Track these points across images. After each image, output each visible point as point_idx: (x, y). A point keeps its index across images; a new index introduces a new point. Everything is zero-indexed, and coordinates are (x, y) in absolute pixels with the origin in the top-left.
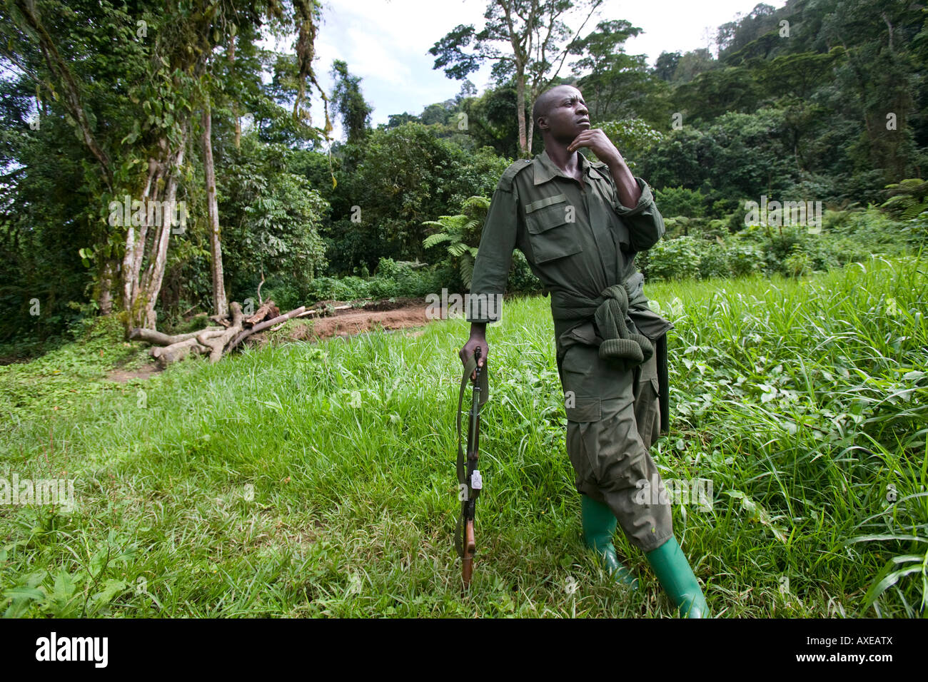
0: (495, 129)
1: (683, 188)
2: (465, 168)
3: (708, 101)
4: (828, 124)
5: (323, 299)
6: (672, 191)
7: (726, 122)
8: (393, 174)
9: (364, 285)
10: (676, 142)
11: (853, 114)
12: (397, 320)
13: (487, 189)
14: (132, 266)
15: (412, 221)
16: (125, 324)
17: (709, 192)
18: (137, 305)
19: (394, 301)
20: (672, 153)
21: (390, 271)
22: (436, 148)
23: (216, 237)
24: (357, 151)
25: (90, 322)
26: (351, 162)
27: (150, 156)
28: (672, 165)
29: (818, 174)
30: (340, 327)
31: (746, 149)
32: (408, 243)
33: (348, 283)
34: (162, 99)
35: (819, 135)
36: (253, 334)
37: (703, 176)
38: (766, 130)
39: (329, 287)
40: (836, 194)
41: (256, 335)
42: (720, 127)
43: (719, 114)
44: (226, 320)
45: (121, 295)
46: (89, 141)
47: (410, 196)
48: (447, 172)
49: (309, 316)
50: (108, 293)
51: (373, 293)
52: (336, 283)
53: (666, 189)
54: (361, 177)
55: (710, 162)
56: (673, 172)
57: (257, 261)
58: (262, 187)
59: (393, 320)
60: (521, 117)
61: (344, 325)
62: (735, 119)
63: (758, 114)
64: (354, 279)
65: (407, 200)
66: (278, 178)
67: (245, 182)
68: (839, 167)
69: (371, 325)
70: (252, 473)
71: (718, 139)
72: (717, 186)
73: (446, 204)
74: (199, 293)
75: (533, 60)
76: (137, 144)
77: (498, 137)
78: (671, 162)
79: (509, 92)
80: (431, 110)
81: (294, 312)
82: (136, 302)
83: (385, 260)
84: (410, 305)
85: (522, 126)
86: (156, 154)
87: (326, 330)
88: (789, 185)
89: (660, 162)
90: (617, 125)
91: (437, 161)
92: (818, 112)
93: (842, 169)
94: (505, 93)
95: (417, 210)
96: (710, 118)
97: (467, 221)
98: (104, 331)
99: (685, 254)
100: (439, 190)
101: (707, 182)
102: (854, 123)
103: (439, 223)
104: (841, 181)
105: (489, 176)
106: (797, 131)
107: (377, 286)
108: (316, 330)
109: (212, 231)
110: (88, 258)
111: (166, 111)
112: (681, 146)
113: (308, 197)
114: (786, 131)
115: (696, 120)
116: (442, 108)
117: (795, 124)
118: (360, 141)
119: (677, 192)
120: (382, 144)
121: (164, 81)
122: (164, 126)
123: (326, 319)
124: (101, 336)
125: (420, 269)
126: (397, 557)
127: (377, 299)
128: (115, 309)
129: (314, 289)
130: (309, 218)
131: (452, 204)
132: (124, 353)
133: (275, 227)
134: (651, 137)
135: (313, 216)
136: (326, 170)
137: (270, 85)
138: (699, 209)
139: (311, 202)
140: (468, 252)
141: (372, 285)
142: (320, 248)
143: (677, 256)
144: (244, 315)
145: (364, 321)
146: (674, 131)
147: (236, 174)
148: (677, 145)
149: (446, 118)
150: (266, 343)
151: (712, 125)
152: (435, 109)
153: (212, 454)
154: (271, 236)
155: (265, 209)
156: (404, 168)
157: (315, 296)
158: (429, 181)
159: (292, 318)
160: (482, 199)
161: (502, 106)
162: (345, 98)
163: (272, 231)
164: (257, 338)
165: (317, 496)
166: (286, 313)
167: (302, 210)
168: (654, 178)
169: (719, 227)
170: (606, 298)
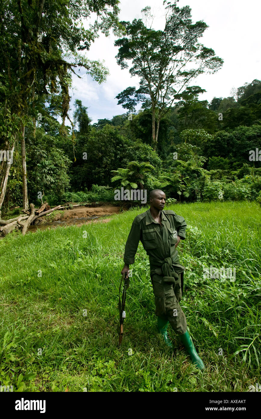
0: (142, 129)
1: (221, 157)
2: (129, 148)
3: (232, 120)
5: (68, 202)
6: (216, 158)
7: (239, 130)
8: (99, 149)
9: (85, 196)
12: (99, 212)
13: (138, 157)
15: (106, 169)
17: (231, 159)
19: (98, 203)
20: (217, 142)
21: (96, 190)
22: (118, 139)
23: (25, 176)
24: (84, 138)
26: (82, 143)
28: (216, 147)
30: (75, 214)
31: (247, 142)
32: (104, 178)
33: (79, 195)
34: (7, 126)
36: (39, 217)
37: (229, 152)
38: (255, 134)
39: (71, 196)
42: (236, 132)
43: (237, 126)
44: (28, 212)
47: (106, 158)
48: (122, 149)
49: (62, 209)
51: (89, 199)
52: (74, 195)
53: (213, 157)
54: (86, 150)
55: (233, 146)
56: (217, 150)
57: (41, 185)
58: (45, 155)
59: (97, 212)
60: (154, 126)
61: (77, 213)
62: (243, 128)
63: (252, 127)
64: (81, 193)
65: (105, 160)
66: (51, 150)
67: (38, 153)
69: (88, 214)
70: (47, 295)
71: (235, 137)
72: (235, 156)
73: (121, 162)
74: (17, 198)
75: (159, 102)
77: (144, 132)
78: (216, 145)
79: (149, 114)
80: (116, 118)
81: (57, 207)
83: (94, 185)
84: (104, 205)
85: (154, 130)
86: (4, 147)
87: (69, 215)
89: (211, 145)
90: (193, 131)
91: (118, 144)
94: (147, 114)
95: (109, 164)
96: (233, 127)
97: (129, 172)
99: (218, 190)
100: (118, 157)
101: (231, 154)
103: (117, 171)
105: (139, 152)
107: (91, 196)
108: (65, 216)
109: (24, 174)
111: (9, 130)
112: (220, 139)
113: (63, 159)
115: (227, 128)
116: (121, 117)
118: (86, 134)
119: (218, 159)
120: (95, 136)
121: (8, 118)
122: (8, 137)
123: (69, 210)
125: (109, 189)
126: (98, 333)
127: (90, 202)
129: (64, 197)
130: (64, 167)
131: (123, 163)
133: (49, 172)
134: (207, 137)
135: (65, 167)
136: (71, 146)
137: (49, 108)
138: (227, 166)
140: (129, 184)
141: (89, 196)
142: (68, 180)
143: (214, 190)
144: (36, 209)
145: (85, 212)
146: (218, 132)
147: (34, 149)
148: (219, 138)
149: (122, 122)
150: (44, 221)
151: (233, 131)
152: (118, 118)
153: (32, 286)
154: (48, 176)
155: (46, 165)
156: (104, 147)
157: (65, 200)
158: (114, 153)
159: (55, 210)
160: (136, 163)
161: (146, 120)
162: (80, 115)
163: (48, 174)
164: (41, 219)
165: (71, 307)
166: (53, 208)
167: (61, 164)
168: (209, 151)
169: (235, 174)
170: (166, 262)
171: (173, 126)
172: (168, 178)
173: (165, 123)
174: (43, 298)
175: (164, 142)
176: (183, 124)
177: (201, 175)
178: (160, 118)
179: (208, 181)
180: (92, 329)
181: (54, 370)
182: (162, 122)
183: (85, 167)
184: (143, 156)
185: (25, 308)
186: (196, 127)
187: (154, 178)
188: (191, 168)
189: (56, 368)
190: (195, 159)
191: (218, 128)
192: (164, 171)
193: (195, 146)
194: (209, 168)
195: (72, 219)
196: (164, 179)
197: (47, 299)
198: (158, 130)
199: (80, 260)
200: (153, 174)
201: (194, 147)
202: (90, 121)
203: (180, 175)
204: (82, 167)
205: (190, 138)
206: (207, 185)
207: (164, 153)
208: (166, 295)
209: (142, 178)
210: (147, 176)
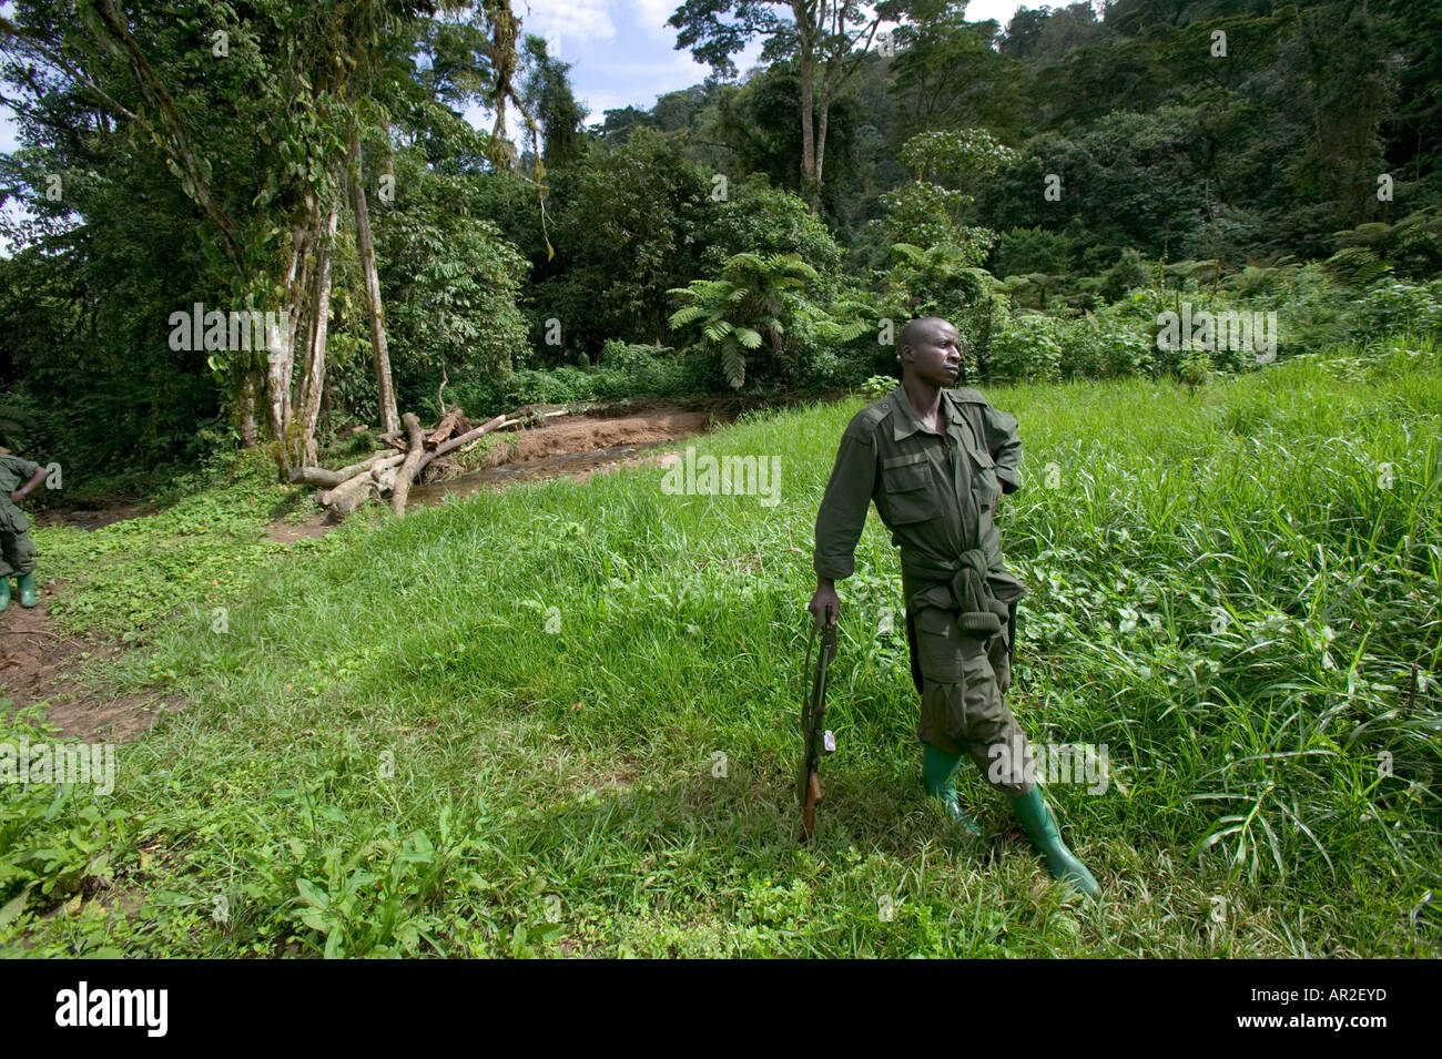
0: (765, 138)
1: (1042, 229)
2: (726, 207)
3: (1085, 93)
4: (1260, 130)
5: (527, 403)
6: (1025, 233)
7: (1111, 126)
8: (621, 218)
9: (584, 379)
10: (1034, 158)
11: (1299, 115)
12: (634, 432)
13: (757, 239)
14: (280, 379)
15: (650, 285)
16: (279, 460)
17: (1078, 234)
18: (292, 432)
19: (628, 404)
20: (1028, 175)
21: (619, 358)
22: (683, 175)
23: (378, 321)
24: (565, 178)
25: (232, 458)
26: (558, 195)
27: (293, 223)
28: (1027, 192)
29: (1240, 207)
30: (556, 444)
31: (1137, 170)
32: (644, 316)
33: (560, 377)
34: (305, 138)
35: (1246, 146)
36: (438, 457)
37: (1072, 209)
38: (1168, 139)
39: (536, 384)
40: (1263, 240)
41: (442, 459)
42: (1100, 135)
43: (1100, 113)
44: (400, 440)
45: (268, 419)
46: (206, 201)
47: (646, 247)
48: (700, 211)
49: (511, 428)
50: (251, 418)
51: (598, 391)
52: (545, 378)
53: (1016, 230)
54: (575, 221)
56: (1028, 203)
57: (434, 349)
58: (437, 245)
59: (627, 432)
60: (807, 124)
61: (561, 440)
62: (1123, 121)
63: (1158, 114)
64: (567, 370)
65: (643, 254)
66: (457, 227)
67: (413, 238)
68: (1272, 197)
69: (599, 440)
71: (1096, 153)
72: (1091, 225)
73: (698, 259)
74: (356, 398)
75: (826, 33)
76: (274, 205)
77: (772, 149)
78: (1024, 187)
79: (788, 81)
80: (669, 103)
81: (492, 423)
82: (290, 429)
83: (612, 343)
84: (651, 409)
85: (808, 140)
86: (301, 218)
87: (536, 448)
88: (1196, 225)
89: (1008, 188)
90: (948, 138)
91: (684, 196)
92: (1249, 112)
93: (1277, 201)
94: (782, 83)
95: (656, 269)
96: (1085, 120)
97: (730, 290)
98: (251, 470)
99: (1041, 342)
100: (688, 239)
101: (1077, 219)
102: (1300, 129)
103: (689, 291)
104: (1273, 219)
105: (761, 219)
106: (1214, 141)
107: (603, 381)
108: (523, 450)
109: (373, 313)
110: (220, 370)
111: (311, 155)
113: (501, 255)
114: (1199, 140)
115: (1066, 123)
116: (685, 99)
117: (1211, 131)
118: (571, 163)
119: (1033, 235)
120: (603, 170)
121: (304, 109)
122: (311, 179)
123: (535, 431)
124: (248, 476)
125: (663, 355)
127: (603, 401)
128: (262, 439)
129: (513, 387)
130: (504, 286)
131: (707, 261)
132: (282, 499)
133: (459, 303)
134: (998, 156)
135: (509, 282)
137: (429, 72)
138: (1064, 261)
139: (505, 261)
140: (732, 335)
141: (595, 380)
142: (520, 328)
143: (1028, 346)
144: (424, 431)
145: (589, 434)
146: (1032, 140)
147: (397, 225)
148: (1036, 162)
149: (691, 115)
150: (455, 469)
151: (1089, 130)
152: (674, 101)
153: (475, 670)
154: (454, 317)
155: (444, 278)
156: (637, 207)
157: (516, 398)
158: (673, 226)
159: (490, 432)
160: (752, 258)
161: (778, 103)
162: (546, 96)
163: (455, 308)
164: (443, 462)
165: (620, 730)
166: (479, 425)
167: (494, 274)
168: (999, 213)
169: (1091, 289)
170: (965, 565)
171: (873, 122)
172: (866, 307)
173: (846, 113)
174: (521, 707)
175: (842, 183)
176: (907, 115)
177: (978, 293)
178: (829, 94)
179: (1002, 315)
180: (707, 793)
181: (613, 913)
182: (837, 110)
183: (577, 282)
184: (774, 235)
185: (467, 738)
186: (957, 121)
187: (816, 311)
188: (942, 271)
189: (617, 907)
190: (955, 237)
191: (1032, 124)
192: (849, 285)
193: (956, 192)
194: (1002, 268)
195: (547, 460)
196: (849, 312)
197: (535, 708)
198: (823, 138)
199: (616, 583)
200: (811, 296)
201: (953, 195)
202: (584, 115)
203: (906, 296)
204: (567, 280)
205: (937, 164)
206: (999, 330)
207: (841, 223)
208: (967, 674)
209: (776, 310)
210: (791, 305)
